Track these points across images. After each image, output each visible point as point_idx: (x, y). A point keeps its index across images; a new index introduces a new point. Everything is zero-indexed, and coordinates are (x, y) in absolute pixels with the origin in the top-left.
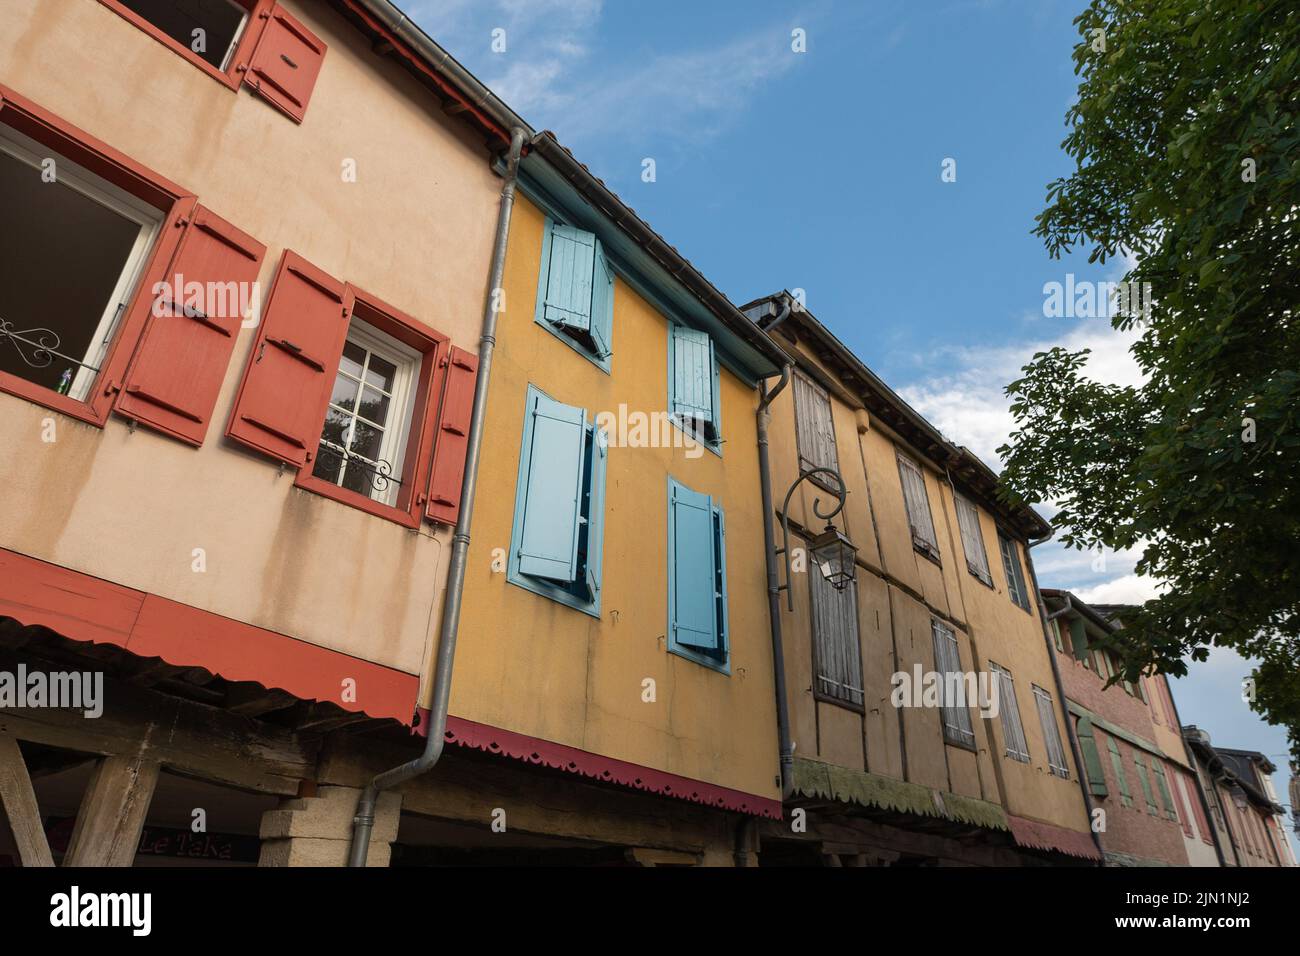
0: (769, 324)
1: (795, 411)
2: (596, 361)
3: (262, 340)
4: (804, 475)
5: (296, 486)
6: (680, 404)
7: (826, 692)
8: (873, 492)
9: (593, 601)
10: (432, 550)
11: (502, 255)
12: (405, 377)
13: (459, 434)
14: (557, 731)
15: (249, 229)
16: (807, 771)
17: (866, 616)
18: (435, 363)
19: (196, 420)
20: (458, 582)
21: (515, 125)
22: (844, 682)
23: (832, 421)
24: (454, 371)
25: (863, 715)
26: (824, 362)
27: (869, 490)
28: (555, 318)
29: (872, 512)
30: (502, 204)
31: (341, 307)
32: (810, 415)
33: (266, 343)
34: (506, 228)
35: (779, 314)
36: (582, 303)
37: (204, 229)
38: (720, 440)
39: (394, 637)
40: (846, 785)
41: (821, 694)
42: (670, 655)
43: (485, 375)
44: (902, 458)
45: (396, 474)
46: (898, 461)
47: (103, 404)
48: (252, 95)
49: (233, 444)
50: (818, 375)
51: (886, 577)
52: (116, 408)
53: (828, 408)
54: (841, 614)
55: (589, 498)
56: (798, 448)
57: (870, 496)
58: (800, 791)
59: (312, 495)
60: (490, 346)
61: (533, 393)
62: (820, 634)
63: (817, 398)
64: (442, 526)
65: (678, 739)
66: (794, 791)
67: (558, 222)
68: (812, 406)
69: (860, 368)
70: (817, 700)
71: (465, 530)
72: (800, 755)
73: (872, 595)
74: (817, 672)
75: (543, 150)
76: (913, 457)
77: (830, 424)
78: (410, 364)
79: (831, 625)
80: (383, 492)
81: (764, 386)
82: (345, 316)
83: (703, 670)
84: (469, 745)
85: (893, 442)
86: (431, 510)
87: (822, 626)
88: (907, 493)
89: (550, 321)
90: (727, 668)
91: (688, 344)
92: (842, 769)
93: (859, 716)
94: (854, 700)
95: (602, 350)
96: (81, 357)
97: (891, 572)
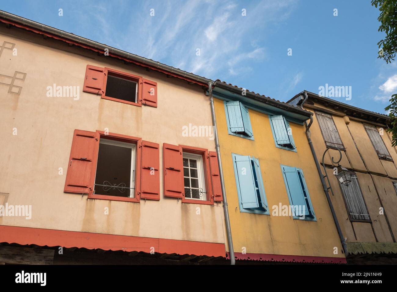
0: (302, 102)
1: (320, 126)
2: (249, 138)
3: (165, 169)
4: (328, 147)
5: (182, 203)
6: (278, 141)
7: (354, 218)
8: (357, 143)
9: (266, 211)
10: (219, 208)
11: (215, 120)
12: (199, 162)
13: (217, 175)
14: (265, 250)
15: (154, 141)
16: (353, 246)
17: (364, 189)
18: (206, 157)
19: (157, 194)
20: (227, 216)
21: (208, 82)
22: (360, 213)
23: (335, 125)
24: (211, 158)
25: (371, 223)
26: (326, 106)
27: (355, 144)
28: (234, 131)
29: (358, 151)
30: (211, 104)
31: (180, 152)
32: (325, 126)
33: (166, 169)
34: (214, 111)
35: (304, 99)
36: (240, 124)
37: (146, 146)
38: (294, 147)
39: (215, 234)
40: (370, 248)
41: (352, 220)
42: (295, 220)
43: (219, 156)
44: (367, 127)
45: (204, 191)
46: (365, 128)
47: (138, 197)
48: (145, 106)
49: (166, 197)
50: (325, 111)
51: (369, 173)
52: (141, 197)
53: (332, 121)
54: (354, 191)
55: (257, 182)
56: (324, 139)
57: (356, 146)
58: (352, 253)
59: (187, 204)
60: (218, 148)
61: (234, 155)
62: (347, 199)
63: (327, 119)
64: (220, 202)
65: (304, 245)
66: (349, 253)
67: (227, 102)
68: (325, 122)
69: (340, 104)
70: (351, 222)
71: (225, 202)
72: (349, 241)
73: (365, 181)
74: (349, 212)
75: (218, 86)
76: (371, 125)
77: (334, 126)
78: (200, 158)
79: (351, 195)
80: (203, 197)
81: (306, 123)
82: (181, 154)
83: (307, 222)
84: (242, 259)
85: (362, 122)
86: (215, 199)
87: (347, 197)
88: (372, 139)
89: (233, 132)
90: (315, 219)
91: (276, 121)
92: (367, 243)
93: (370, 224)
94: (366, 218)
95: (250, 134)
96: (129, 187)
97: (370, 170)
